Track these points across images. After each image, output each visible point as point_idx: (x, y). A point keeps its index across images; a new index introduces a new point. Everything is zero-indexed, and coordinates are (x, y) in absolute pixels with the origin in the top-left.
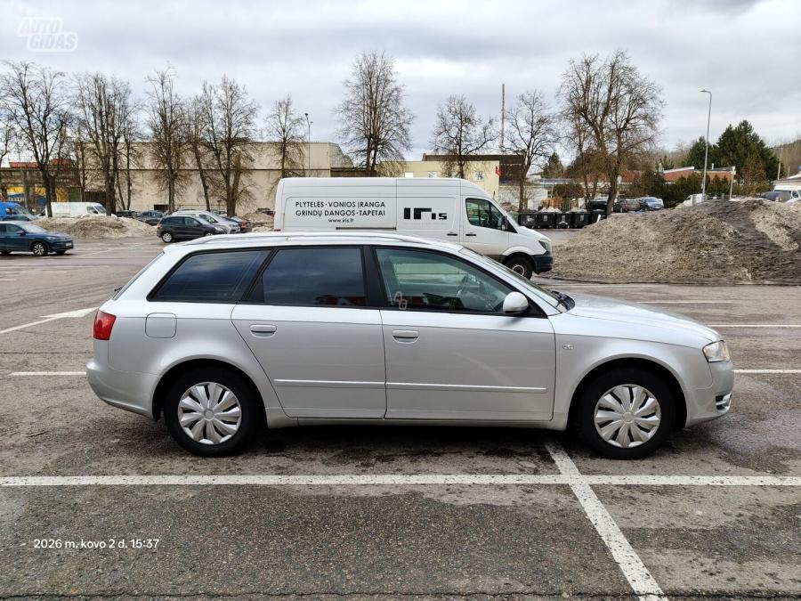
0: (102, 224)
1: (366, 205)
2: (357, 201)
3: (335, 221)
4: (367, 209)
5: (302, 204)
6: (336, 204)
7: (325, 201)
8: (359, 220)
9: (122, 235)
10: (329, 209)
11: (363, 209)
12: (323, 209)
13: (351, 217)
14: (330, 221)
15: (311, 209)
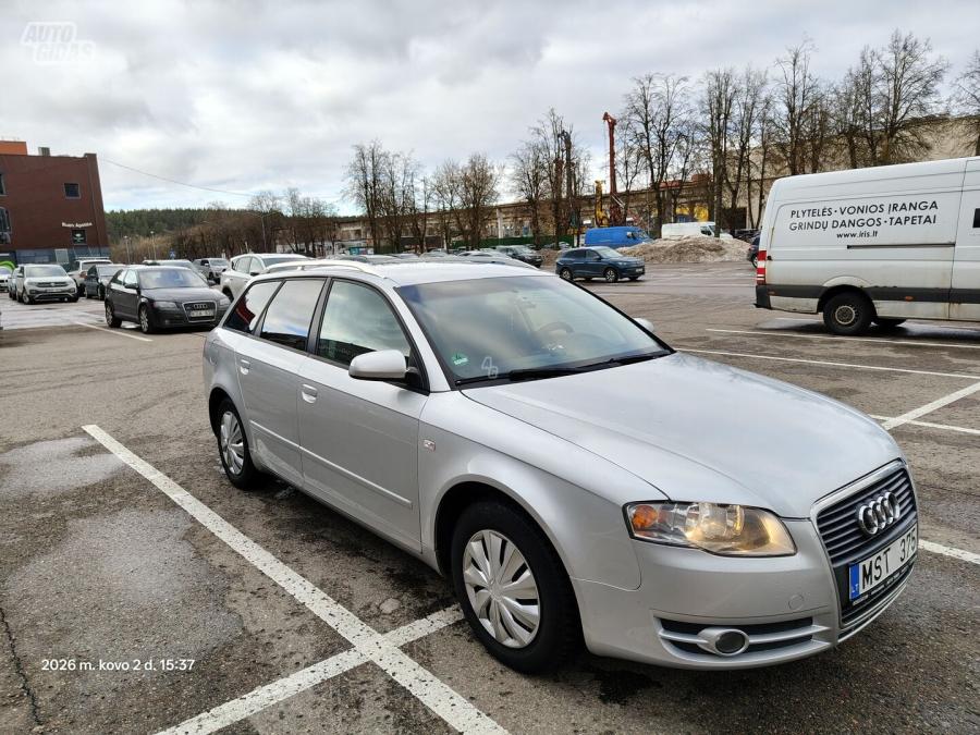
0: (700, 247)
1: (904, 207)
2: (887, 203)
3: (846, 235)
4: (903, 214)
5: (800, 214)
6: (851, 210)
7: (835, 206)
8: (888, 233)
9: (718, 259)
10: (840, 218)
11: (896, 214)
12: (830, 219)
13: (875, 228)
14: (839, 236)
15: (812, 220)
